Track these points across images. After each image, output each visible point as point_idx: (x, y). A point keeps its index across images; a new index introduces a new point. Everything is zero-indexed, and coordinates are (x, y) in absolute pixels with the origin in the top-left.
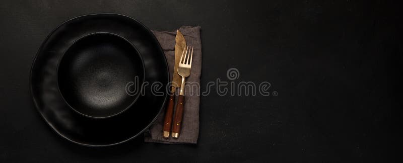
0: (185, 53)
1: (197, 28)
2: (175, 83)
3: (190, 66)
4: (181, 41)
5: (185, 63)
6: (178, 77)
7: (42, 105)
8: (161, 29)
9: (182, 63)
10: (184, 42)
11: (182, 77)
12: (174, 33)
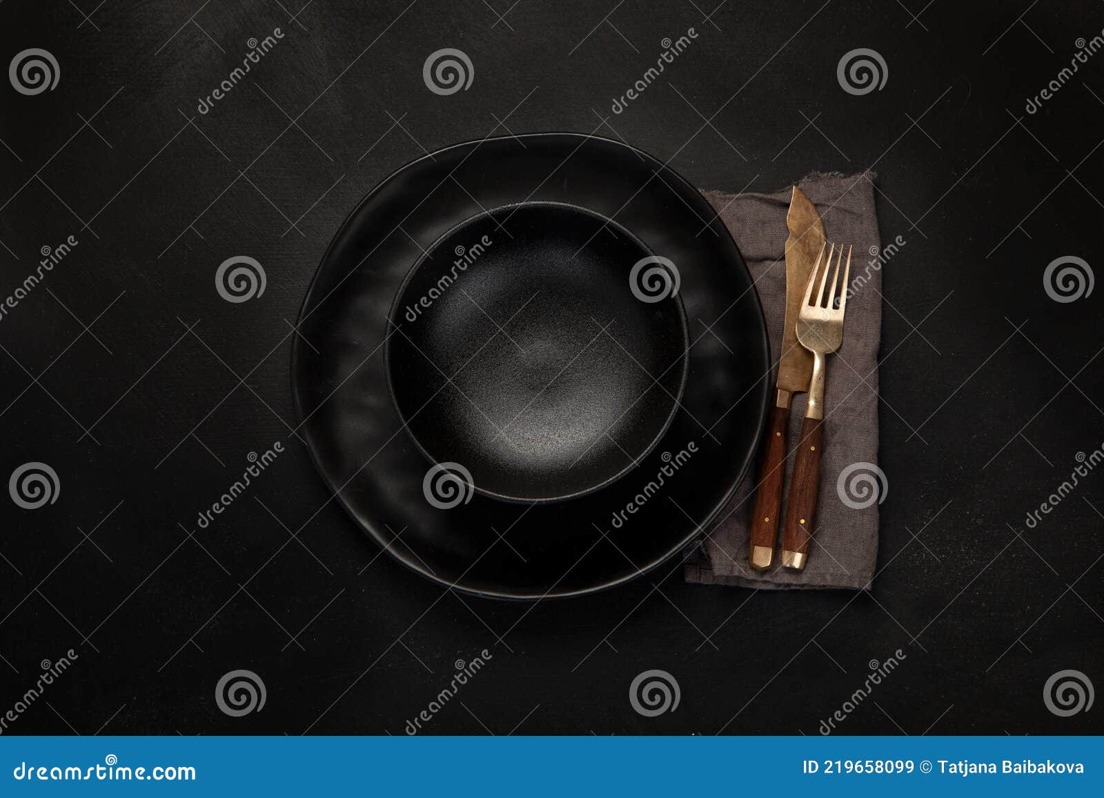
0: (821, 270)
1: (866, 177)
2: (787, 377)
3: (839, 316)
4: (804, 226)
5: (824, 305)
6: (799, 353)
7: (333, 455)
8: (731, 187)
9: (812, 303)
10: (817, 231)
11: (810, 356)
12: (779, 197)
